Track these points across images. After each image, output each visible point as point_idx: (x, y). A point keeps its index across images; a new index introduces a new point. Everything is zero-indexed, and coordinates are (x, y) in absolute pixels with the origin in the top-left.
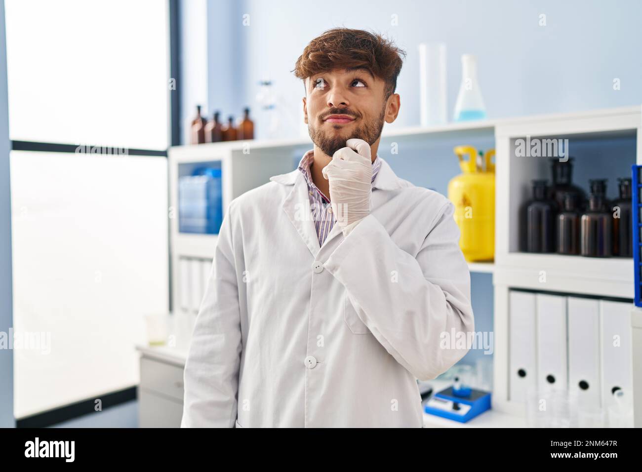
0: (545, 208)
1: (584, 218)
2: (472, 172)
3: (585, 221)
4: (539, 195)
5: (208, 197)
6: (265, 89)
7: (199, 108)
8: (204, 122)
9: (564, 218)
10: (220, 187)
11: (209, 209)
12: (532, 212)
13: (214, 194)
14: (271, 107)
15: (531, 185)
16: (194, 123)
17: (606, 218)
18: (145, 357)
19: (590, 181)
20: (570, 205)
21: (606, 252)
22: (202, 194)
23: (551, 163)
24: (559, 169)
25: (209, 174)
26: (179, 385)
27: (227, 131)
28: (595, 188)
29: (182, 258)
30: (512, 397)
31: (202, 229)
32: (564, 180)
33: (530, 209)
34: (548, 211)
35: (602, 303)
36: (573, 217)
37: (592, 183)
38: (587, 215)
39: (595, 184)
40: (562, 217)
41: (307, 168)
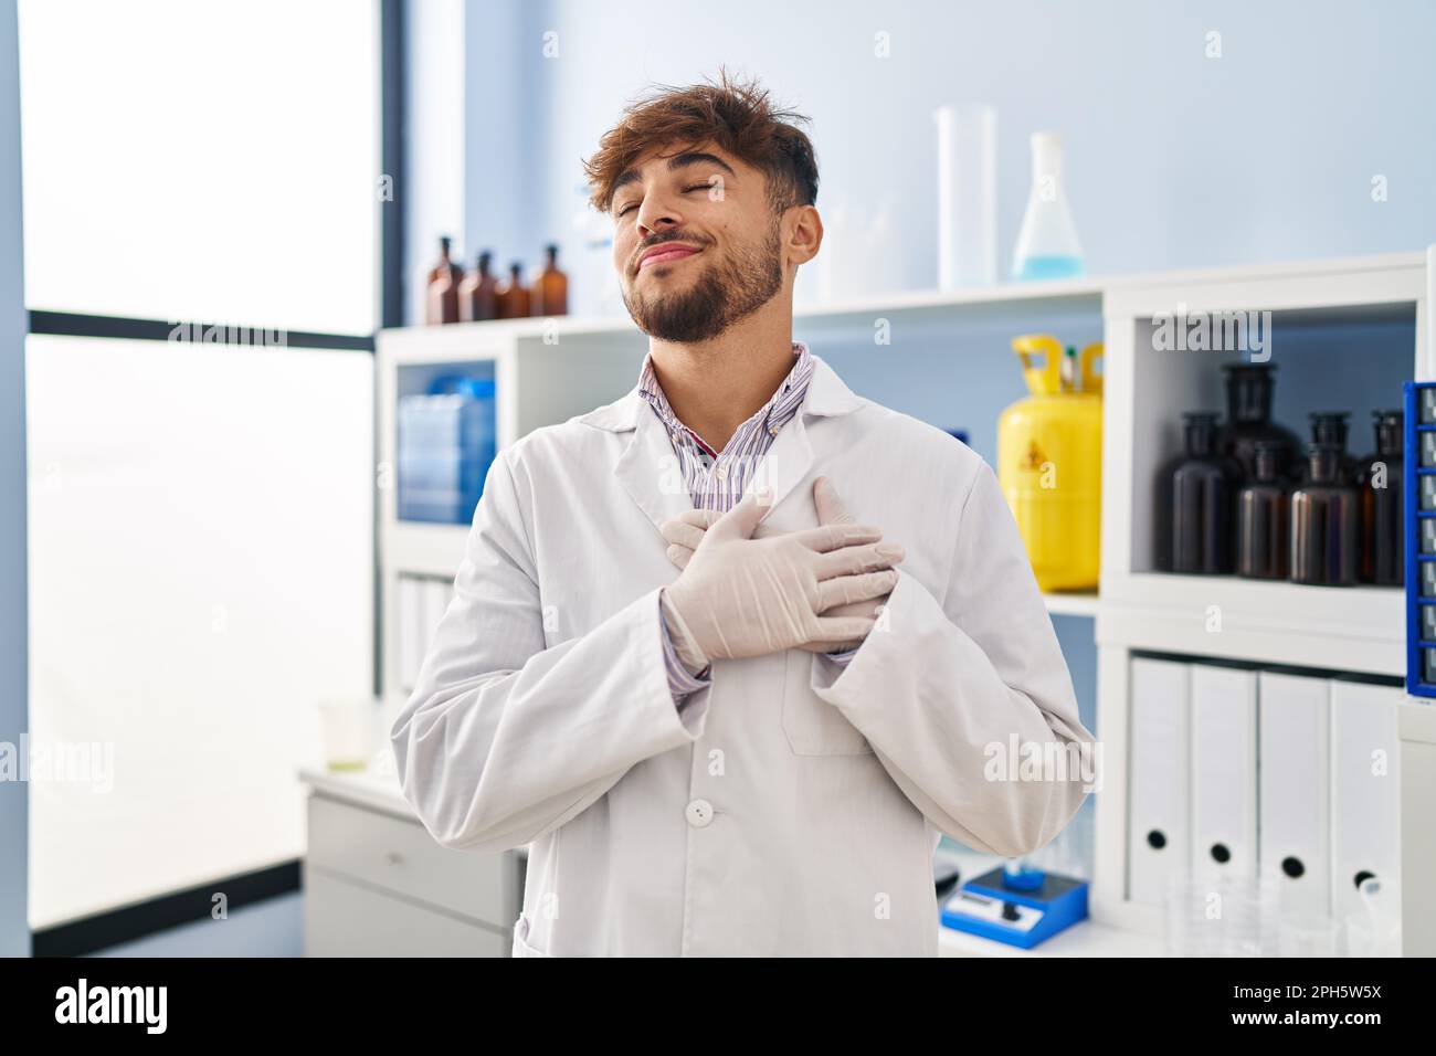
0: (1210, 474)
1: (1298, 497)
2: (1051, 392)
3: (1300, 503)
4: (1199, 445)
5: (463, 444)
7: (445, 244)
8: (458, 273)
9: (1253, 498)
10: (491, 419)
11: (464, 468)
12: (1182, 482)
13: (477, 436)
15: (1180, 424)
16: (435, 276)
17: (1346, 499)
18: (319, 795)
19: (1312, 416)
20: (1267, 470)
21: (1344, 575)
22: (450, 434)
23: (1224, 376)
24: (1243, 391)
25: (467, 389)
26: (395, 859)
27: (508, 294)
28: (1323, 432)
29: (405, 575)
30: (1134, 892)
31: (450, 514)
32: (1254, 413)
33: (1178, 476)
34: (1217, 482)
35: (1336, 686)
36: (1274, 495)
37: (1317, 420)
38: (1302, 492)
39: (1324, 423)
40: (1248, 495)
41: (655, 390)
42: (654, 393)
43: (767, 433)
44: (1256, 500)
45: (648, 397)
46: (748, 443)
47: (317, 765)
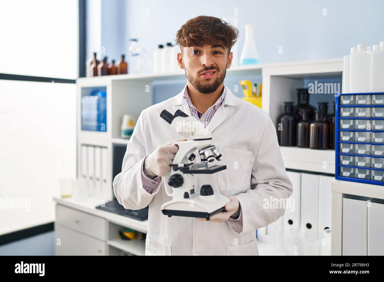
0: (291, 119)
1: (312, 125)
2: (250, 96)
3: (312, 127)
4: (288, 111)
5: (98, 109)
6: (134, 43)
7: (95, 54)
8: (97, 63)
9: (301, 125)
10: (105, 103)
11: (99, 116)
12: (283, 120)
13: (102, 107)
14: (137, 55)
15: (283, 105)
16: (92, 63)
17: (325, 126)
18: (59, 204)
19: (319, 103)
20: (305, 117)
21: (324, 147)
22: (95, 107)
23: (297, 92)
24: (302, 96)
25: (100, 94)
26: (77, 222)
27: (111, 68)
28: (321, 107)
29: (83, 145)
30: (269, 233)
31: (95, 128)
32: (304, 102)
33: (282, 119)
34: (292, 121)
35: (321, 177)
36: (307, 124)
37: (320, 104)
38: (314, 124)
39: (322, 105)
40: (300, 125)
41: (187, 96)
42: (187, 98)
43: (215, 109)
44: (302, 126)
45: (185, 98)
46: (210, 112)
47: (58, 196)
